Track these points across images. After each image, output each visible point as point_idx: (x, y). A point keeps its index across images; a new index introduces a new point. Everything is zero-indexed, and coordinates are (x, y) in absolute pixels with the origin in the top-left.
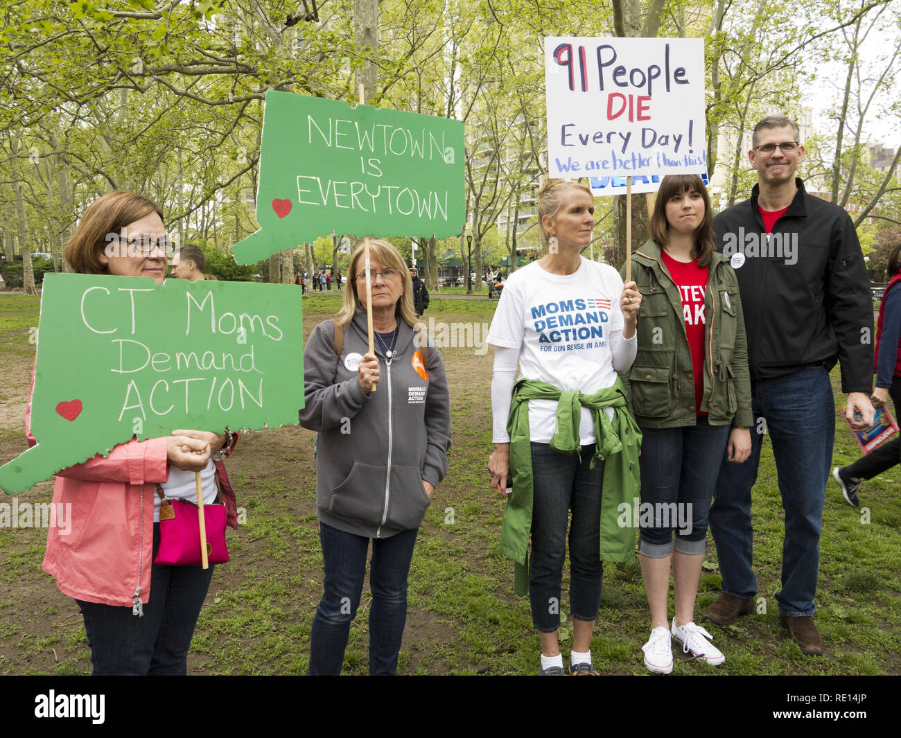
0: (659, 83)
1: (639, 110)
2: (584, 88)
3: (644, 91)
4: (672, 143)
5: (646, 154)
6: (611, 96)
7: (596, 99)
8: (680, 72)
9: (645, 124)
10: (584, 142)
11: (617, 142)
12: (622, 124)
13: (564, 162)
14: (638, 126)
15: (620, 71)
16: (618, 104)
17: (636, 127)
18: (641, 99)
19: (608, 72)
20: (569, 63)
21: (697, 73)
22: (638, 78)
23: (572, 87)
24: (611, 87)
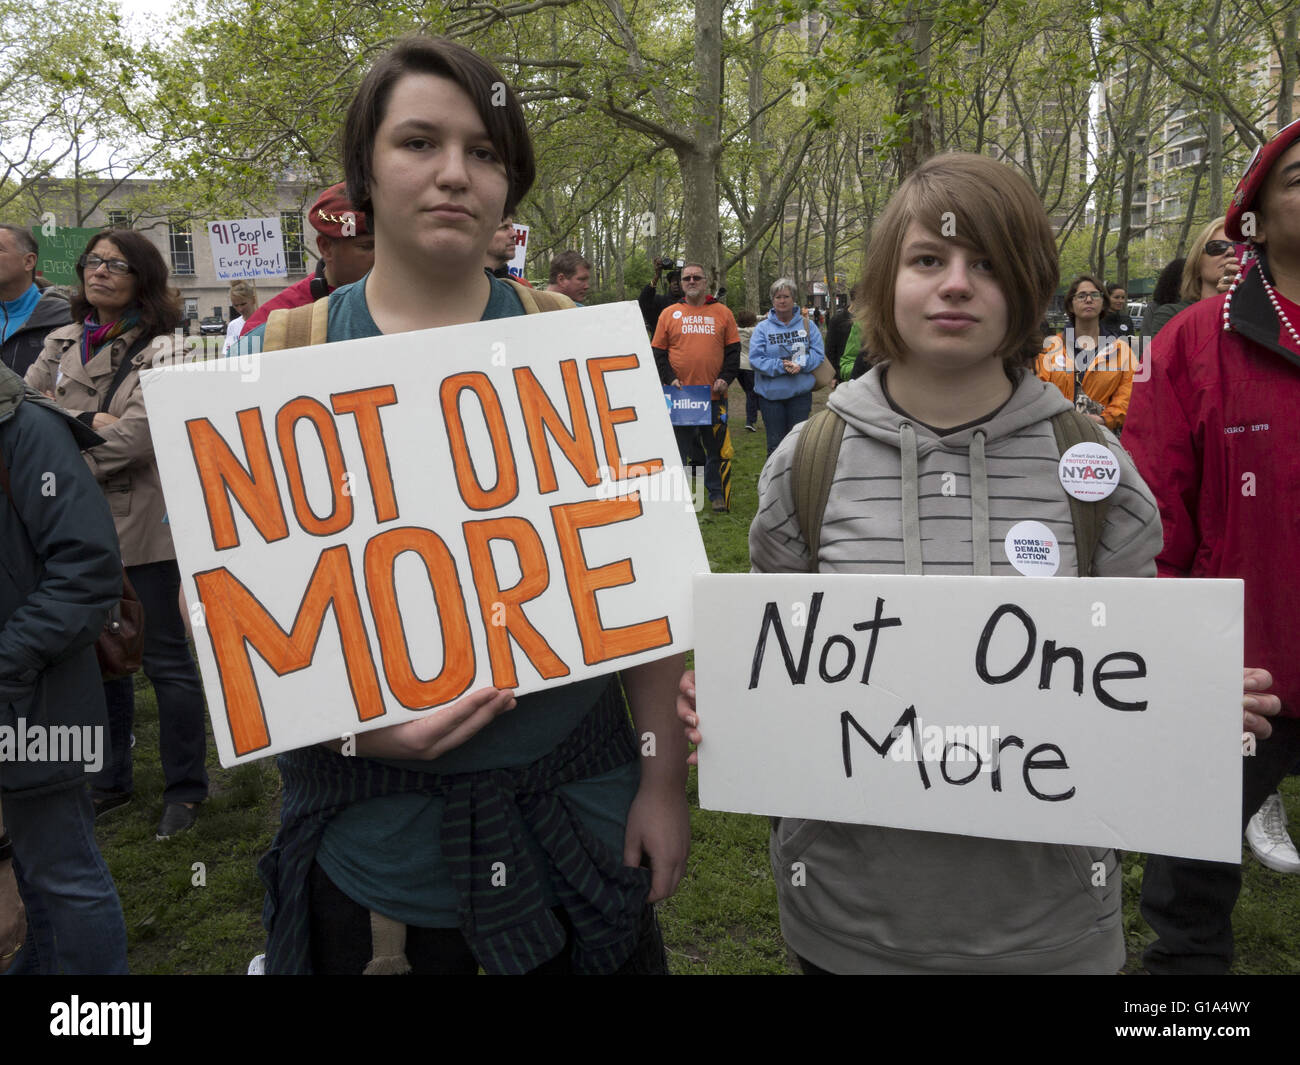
0: (260, 238)
1: (253, 250)
2: (227, 242)
3: (254, 242)
4: (270, 264)
5: (259, 269)
6: (240, 245)
7: (233, 247)
8: (269, 233)
9: (257, 256)
10: (230, 265)
11: (245, 265)
12: (246, 257)
13: (222, 274)
14: (253, 257)
15: (242, 234)
16: (243, 248)
17: (253, 258)
18: (253, 245)
19: (237, 235)
20: (219, 232)
21: (278, 234)
22: (251, 237)
23: (222, 242)
24: (239, 241)
